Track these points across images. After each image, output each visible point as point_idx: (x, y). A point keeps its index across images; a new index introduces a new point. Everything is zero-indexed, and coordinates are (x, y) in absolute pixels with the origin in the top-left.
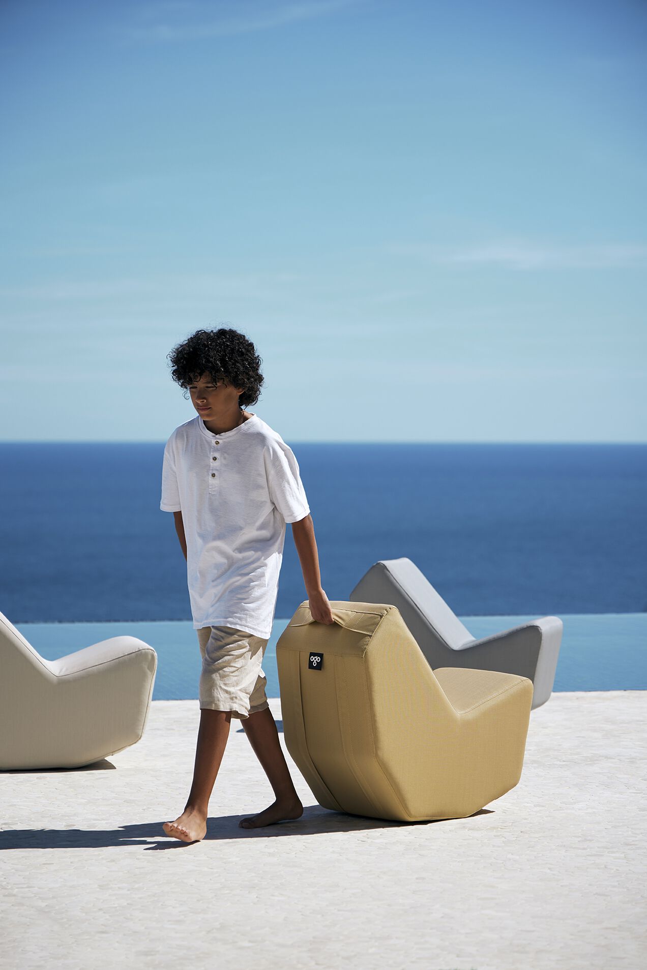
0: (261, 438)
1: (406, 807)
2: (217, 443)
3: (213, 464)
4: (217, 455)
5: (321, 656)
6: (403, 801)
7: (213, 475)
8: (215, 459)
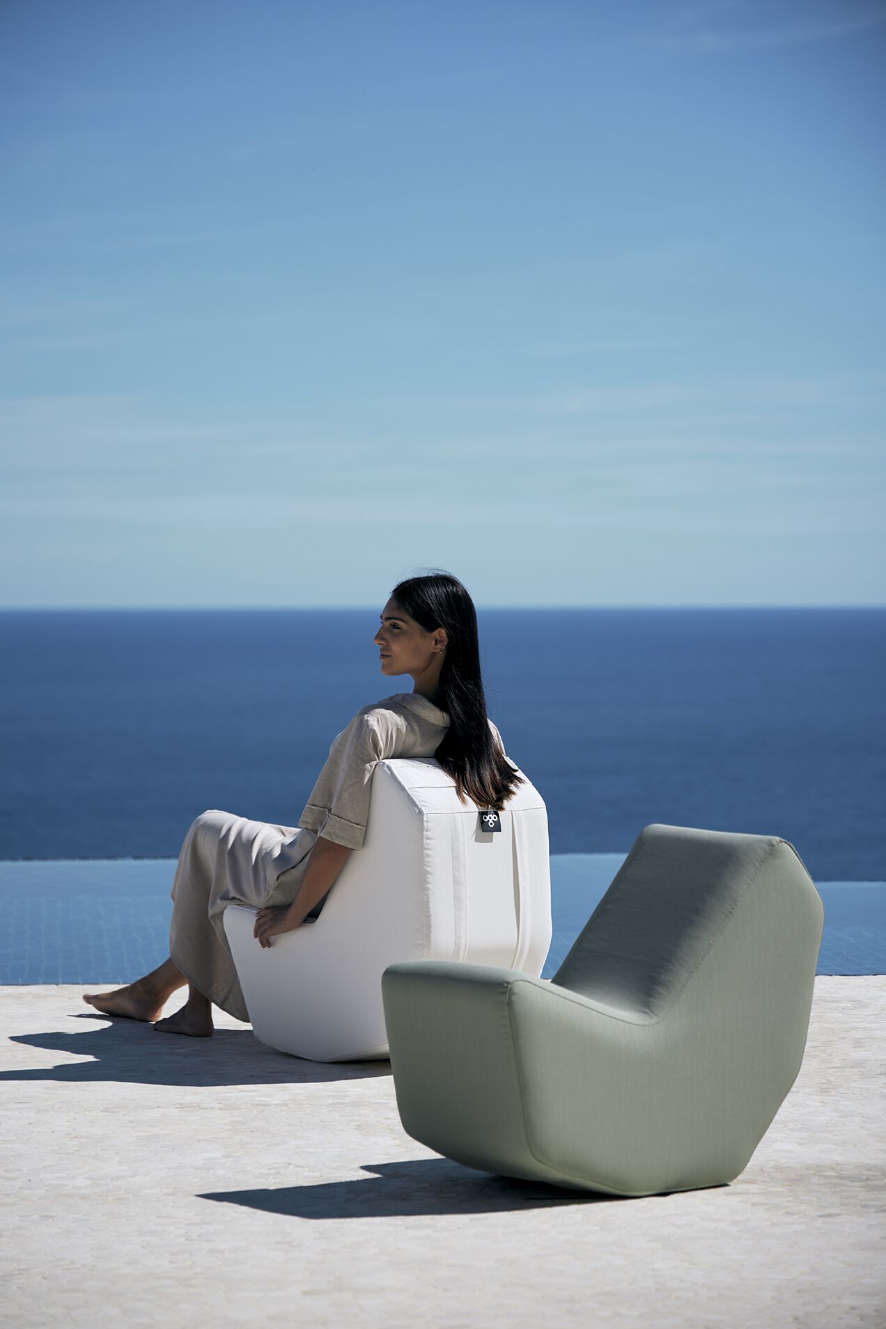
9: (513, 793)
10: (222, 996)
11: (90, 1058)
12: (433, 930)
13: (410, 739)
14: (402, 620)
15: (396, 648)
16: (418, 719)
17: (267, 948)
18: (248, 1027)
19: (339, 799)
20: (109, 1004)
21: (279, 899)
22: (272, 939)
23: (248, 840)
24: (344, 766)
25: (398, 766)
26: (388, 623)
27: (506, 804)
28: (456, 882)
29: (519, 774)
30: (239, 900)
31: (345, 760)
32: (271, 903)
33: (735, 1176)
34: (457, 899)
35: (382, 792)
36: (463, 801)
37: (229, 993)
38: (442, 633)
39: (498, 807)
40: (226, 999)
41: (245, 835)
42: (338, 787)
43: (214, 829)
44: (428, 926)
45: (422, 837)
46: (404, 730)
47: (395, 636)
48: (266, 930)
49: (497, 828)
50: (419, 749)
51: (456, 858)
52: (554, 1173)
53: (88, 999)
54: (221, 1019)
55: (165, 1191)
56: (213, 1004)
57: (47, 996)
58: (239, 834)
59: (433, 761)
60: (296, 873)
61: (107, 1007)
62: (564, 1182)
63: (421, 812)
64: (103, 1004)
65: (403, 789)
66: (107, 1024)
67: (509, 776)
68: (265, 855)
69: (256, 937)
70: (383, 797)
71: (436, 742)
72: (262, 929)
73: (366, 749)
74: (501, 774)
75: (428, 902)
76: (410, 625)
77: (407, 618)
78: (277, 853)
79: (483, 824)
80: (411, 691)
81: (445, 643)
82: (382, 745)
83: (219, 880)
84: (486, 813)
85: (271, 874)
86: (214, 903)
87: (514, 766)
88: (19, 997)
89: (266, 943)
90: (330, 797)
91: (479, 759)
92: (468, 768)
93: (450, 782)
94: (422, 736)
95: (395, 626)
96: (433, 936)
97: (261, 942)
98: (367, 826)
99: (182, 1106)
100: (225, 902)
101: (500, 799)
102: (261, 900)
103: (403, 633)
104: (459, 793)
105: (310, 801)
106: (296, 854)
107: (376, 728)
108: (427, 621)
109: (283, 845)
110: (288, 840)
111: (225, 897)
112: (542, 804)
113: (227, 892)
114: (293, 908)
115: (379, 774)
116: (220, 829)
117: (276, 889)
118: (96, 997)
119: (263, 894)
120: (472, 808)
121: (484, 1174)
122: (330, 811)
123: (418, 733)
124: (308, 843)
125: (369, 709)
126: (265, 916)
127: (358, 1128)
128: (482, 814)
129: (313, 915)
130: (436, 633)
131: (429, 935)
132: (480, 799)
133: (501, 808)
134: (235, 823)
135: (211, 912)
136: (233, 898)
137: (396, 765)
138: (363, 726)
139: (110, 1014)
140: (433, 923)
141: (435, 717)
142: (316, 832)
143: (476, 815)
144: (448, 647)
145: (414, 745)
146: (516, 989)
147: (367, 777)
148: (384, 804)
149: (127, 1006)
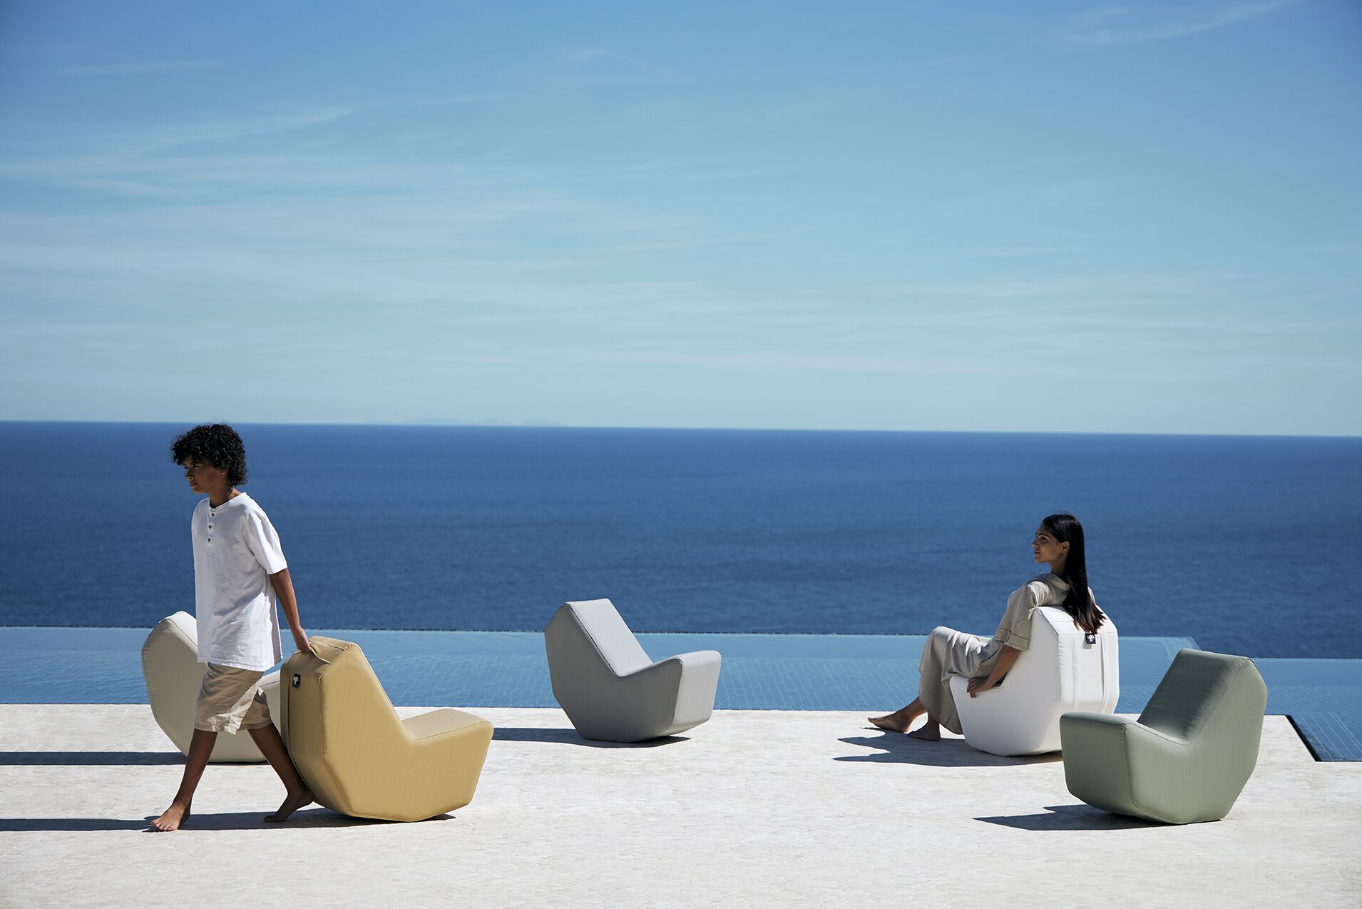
0: (242, 508)
1: (348, 804)
2: (213, 515)
3: (210, 531)
4: (211, 524)
5: (299, 676)
6: (346, 798)
7: (209, 540)
8: (210, 527)
9: (1102, 625)
10: (945, 720)
11: (885, 751)
12: (1063, 692)
13: (1051, 597)
14: (1047, 536)
15: (1043, 549)
16: (1055, 587)
17: (974, 698)
18: (962, 737)
19: (1015, 626)
20: (881, 723)
21: (980, 674)
22: (976, 694)
23: (963, 643)
24: (1018, 608)
25: (1045, 610)
26: (1039, 537)
27: (1098, 631)
28: (1074, 669)
29: (1104, 615)
30: (959, 674)
31: (1018, 607)
32: (976, 675)
33: (1223, 817)
34: (1074, 677)
35: (1037, 623)
36: (1078, 628)
37: (949, 719)
38: (1067, 544)
39: (1094, 633)
40: (947, 722)
41: (961, 641)
42: (1015, 621)
43: (944, 637)
44: (1060, 690)
45: (1058, 647)
46: (1048, 593)
47: (1043, 543)
48: (974, 689)
49: (1094, 642)
50: (1055, 602)
51: (1074, 657)
52: (1142, 812)
53: (870, 720)
54: (945, 733)
55: (957, 816)
56: (940, 725)
57: (843, 717)
58: (958, 640)
59: (1062, 608)
60: (990, 661)
61: (880, 724)
62: (1146, 817)
63: (1057, 634)
64: (879, 723)
65: (1048, 622)
66: (883, 733)
67: (1099, 616)
68: (972, 652)
69: (968, 691)
70: (1037, 626)
71: (1064, 598)
72: (972, 688)
73: (1029, 601)
74: (1095, 615)
75: (1060, 678)
76: (1051, 538)
77: (1050, 535)
78: (979, 651)
79: (1087, 640)
80: (1049, 572)
81: (1068, 549)
82: (1037, 600)
83: (947, 663)
84: (1089, 635)
85: (977, 662)
86: (944, 675)
87: (1101, 611)
88: (829, 717)
89: (973, 696)
90: (1010, 625)
91: (1085, 609)
92: (1079, 612)
93: (1071, 618)
94: (1057, 595)
95: (1043, 538)
96: (1062, 695)
97: (971, 695)
98: (1029, 640)
99: (944, 776)
100: (951, 675)
101: (1096, 628)
102: (971, 674)
103: (1047, 542)
104: (1075, 624)
105: (999, 626)
106: (990, 652)
107: (1034, 592)
108: (1060, 537)
109: (982, 647)
110: (985, 645)
111: (951, 672)
112: (1116, 630)
113: (952, 669)
114: (989, 679)
115: (1036, 614)
116: (947, 637)
117: (979, 669)
118: (875, 719)
119: (972, 671)
120: (1082, 632)
121: (1103, 812)
122: (1011, 632)
123: (1055, 594)
124: (996, 646)
125: (1030, 582)
126: (974, 682)
127: (1034, 789)
128: (1086, 635)
129: (999, 683)
130: (1064, 544)
131: (1060, 695)
132: (1086, 628)
133: (1096, 633)
134: (956, 635)
135: (942, 679)
136: (955, 673)
137: (1044, 609)
138: (1028, 590)
139: (882, 728)
140: (1063, 689)
141: (1063, 586)
142: (1003, 642)
143: (1084, 635)
144: (1070, 550)
145: (1052, 600)
146: (1127, 727)
147: (1030, 615)
148: (1038, 630)
149: (892, 724)
